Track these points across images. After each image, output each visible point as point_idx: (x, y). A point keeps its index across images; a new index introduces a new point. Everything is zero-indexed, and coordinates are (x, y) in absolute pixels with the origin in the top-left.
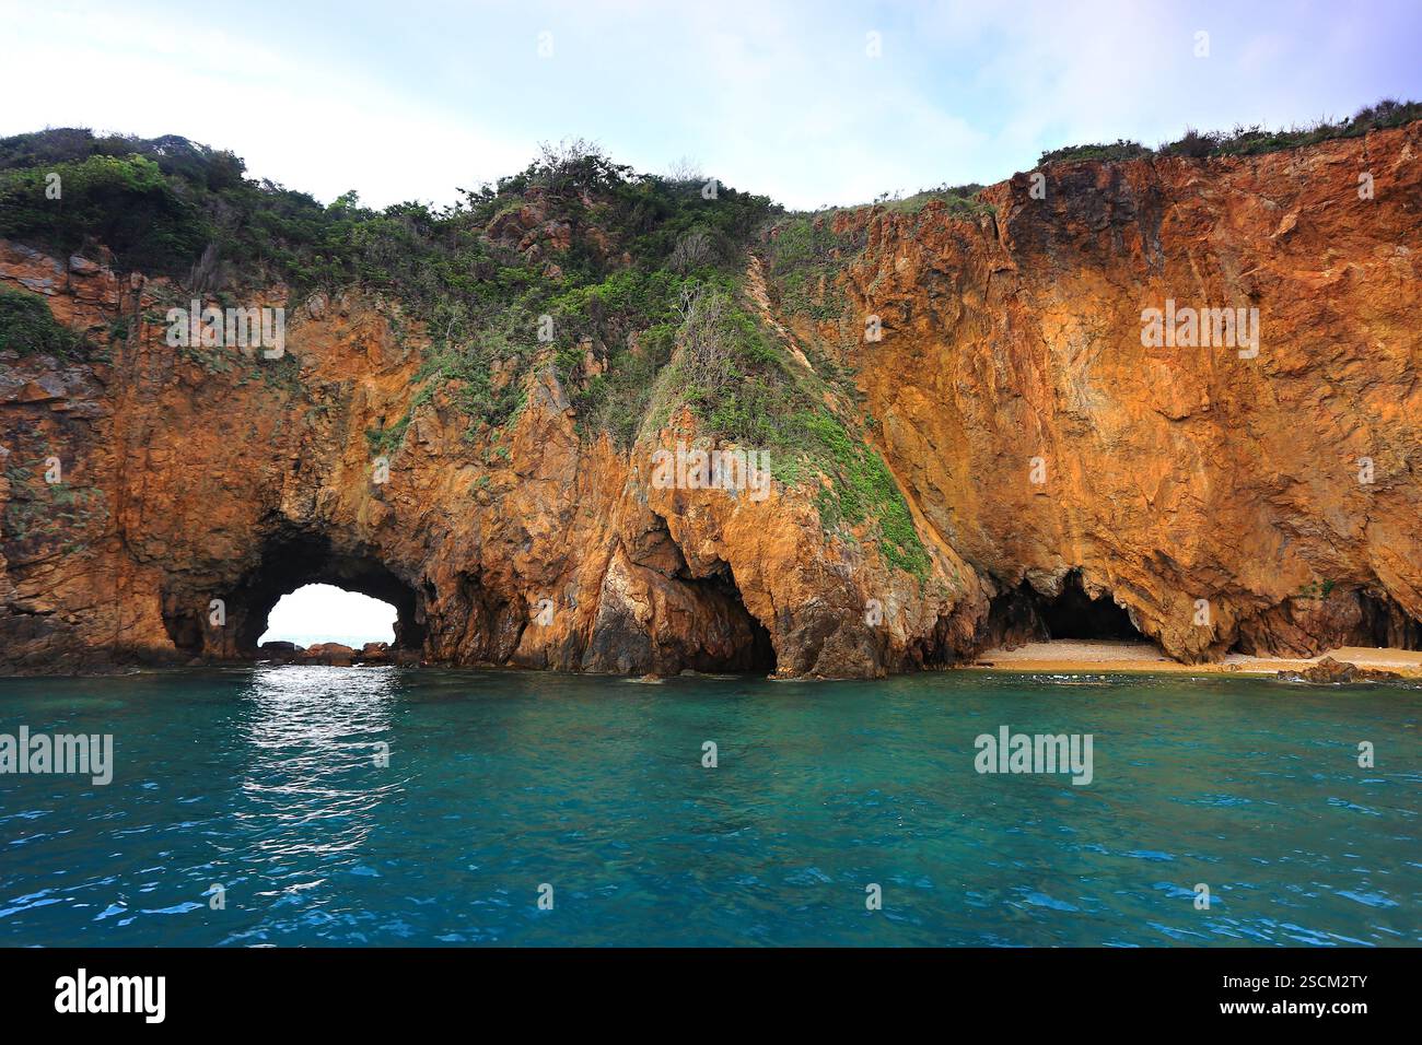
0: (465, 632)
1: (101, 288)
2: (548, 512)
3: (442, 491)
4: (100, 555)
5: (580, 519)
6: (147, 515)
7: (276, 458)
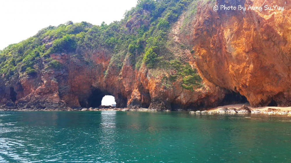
0: (120, 103)
1: (65, 57)
2: (128, 83)
3: (114, 80)
4: (70, 94)
5: (133, 84)
6: (75, 88)
7: (91, 78)
